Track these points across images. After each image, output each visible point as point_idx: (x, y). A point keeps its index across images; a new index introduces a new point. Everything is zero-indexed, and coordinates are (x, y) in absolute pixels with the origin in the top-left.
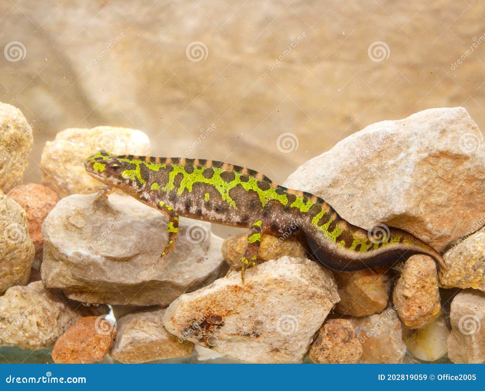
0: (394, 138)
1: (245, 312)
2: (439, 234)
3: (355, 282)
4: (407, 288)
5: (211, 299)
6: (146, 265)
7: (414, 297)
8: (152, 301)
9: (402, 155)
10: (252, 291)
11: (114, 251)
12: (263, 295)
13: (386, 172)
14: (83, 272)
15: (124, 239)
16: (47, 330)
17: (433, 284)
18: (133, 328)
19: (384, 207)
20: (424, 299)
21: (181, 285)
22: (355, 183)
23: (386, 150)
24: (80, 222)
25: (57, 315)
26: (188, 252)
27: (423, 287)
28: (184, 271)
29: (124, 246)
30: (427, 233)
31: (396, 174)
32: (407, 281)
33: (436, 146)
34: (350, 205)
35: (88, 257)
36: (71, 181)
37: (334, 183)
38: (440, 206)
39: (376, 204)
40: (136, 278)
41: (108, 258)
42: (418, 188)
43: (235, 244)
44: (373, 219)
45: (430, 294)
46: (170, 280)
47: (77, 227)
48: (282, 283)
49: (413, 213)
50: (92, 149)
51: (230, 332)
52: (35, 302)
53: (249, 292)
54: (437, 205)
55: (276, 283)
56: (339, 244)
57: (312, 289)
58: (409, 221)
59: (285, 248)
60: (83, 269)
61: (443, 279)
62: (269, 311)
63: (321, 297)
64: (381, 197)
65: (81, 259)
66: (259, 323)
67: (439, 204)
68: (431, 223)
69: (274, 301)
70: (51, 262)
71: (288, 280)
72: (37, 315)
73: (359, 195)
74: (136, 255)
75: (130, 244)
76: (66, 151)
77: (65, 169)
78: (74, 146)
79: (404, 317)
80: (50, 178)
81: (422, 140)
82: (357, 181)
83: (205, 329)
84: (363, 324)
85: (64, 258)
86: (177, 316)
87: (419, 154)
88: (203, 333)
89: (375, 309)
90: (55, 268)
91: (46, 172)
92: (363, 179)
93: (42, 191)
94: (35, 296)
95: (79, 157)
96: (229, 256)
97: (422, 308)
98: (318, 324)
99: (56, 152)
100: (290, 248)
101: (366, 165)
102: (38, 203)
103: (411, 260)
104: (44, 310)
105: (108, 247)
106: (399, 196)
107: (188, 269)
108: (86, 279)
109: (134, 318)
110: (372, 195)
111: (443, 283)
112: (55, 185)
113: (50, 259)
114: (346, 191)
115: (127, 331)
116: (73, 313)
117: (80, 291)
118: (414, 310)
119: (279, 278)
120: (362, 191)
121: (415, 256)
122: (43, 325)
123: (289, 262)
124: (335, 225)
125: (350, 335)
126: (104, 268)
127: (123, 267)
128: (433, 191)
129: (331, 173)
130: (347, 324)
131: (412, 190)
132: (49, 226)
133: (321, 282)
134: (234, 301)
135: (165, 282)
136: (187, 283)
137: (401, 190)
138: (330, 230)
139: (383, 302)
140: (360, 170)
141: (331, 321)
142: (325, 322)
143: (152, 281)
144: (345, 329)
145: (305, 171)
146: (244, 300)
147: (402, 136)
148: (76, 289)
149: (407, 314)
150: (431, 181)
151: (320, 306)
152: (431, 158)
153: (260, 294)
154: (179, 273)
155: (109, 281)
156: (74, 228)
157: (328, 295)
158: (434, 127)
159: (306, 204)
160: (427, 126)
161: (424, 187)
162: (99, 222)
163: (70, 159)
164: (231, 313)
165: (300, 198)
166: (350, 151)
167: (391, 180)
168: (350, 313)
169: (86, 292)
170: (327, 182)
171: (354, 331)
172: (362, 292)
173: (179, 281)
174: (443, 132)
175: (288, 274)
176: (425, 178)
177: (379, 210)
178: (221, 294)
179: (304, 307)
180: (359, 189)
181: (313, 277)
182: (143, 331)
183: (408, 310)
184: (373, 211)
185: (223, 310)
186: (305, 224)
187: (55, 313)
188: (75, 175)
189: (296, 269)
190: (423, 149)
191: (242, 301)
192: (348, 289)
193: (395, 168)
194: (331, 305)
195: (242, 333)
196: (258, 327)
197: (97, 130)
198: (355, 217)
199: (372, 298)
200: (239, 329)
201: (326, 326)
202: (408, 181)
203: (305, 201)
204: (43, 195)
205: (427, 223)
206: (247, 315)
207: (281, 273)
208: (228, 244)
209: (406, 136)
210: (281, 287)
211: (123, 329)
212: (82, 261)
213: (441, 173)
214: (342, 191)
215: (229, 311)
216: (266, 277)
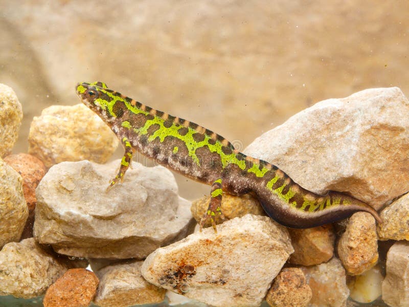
0: (341, 113)
1: (215, 262)
2: (379, 194)
3: (307, 236)
4: (352, 240)
5: (185, 252)
6: (128, 223)
7: (358, 248)
8: (130, 254)
9: (348, 127)
10: (221, 245)
11: (101, 210)
12: (230, 248)
13: (334, 141)
14: (73, 229)
15: (109, 200)
16: (39, 281)
17: (373, 236)
18: (114, 278)
19: (334, 171)
20: (366, 249)
21: (157, 240)
22: (307, 152)
23: (334, 124)
24: (71, 186)
25: (47, 268)
26: (162, 211)
27: (365, 239)
28: (159, 228)
29: (109, 207)
30: (369, 194)
31: (343, 144)
32: (352, 234)
33: (377, 120)
34: (304, 170)
35: (79, 216)
36: (55, 151)
37: (289, 151)
38: (380, 170)
39: (327, 169)
40: (119, 234)
41: (95, 217)
42: (363, 155)
43: (204, 205)
44: (325, 181)
45: (371, 245)
46: (148, 235)
47: (67, 190)
48: (246, 237)
49: (359, 176)
50: (75, 123)
51: (200, 280)
52: (28, 257)
53: (218, 245)
54: (378, 170)
55: (241, 237)
56: (291, 205)
57: (272, 242)
58: (354, 183)
59: (247, 207)
60: (73, 227)
61: (380, 232)
62: (235, 262)
63: (280, 249)
64: (331, 163)
65: (73, 217)
66: (226, 272)
67: (379, 169)
68: (373, 185)
69: (239, 253)
70: (44, 221)
71: (252, 235)
72: (31, 267)
73: (311, 162)
74: (119, 214)
75: (114, 205)
76: (52, 125)
77: (51, 140)
78: (59, 120)
79: (349, 265)
80: (37, 149)
81: (366, 114)
82: (309, 149)
83: (179, 278)
84: (312, 272)
85: (57, 217)
86: (155, 266)
87: (363, 127)
88: (177, 281)
89: (323, 259)
90: (48, 226)
91: (33, 143)
92: (314, 148)
93: (30, 160)
94: (28, 251)
95: (64, 131)
96: (198, 215)
97: (365, 257)
98: (276, 272)
99: (43, 126)
100: (251, 208)
101: (317, 137)
102: (28, 170)
103: (355, 216)
104: (37, 263)
105: (95, 207)
106: (347, 162)
107: (162, 226)
108: (75, 235)
109: (115, 269)
110: (323, 162)
111: (381, 236)
112: (41, 155)
113: (43, 218)
114: (299, 158)
115: (109, 281)
116: (59, 266)
117: (69, 246)
118: (357, 259)
119: (244, 233)
120: (313, 158)
121: (358, 213)
122: (35, 276)
123: (252, 219)
124: (289, 188)
125: (302, 281)
126: (92, 225)
127: (108, 224)
128: (375, 158)
129: (287, 143)
130: (299, 271)
131: (358, 156)
132: (43, 189)
133: (279, 236)
134: (205, 253)
135: (143, 238)
136: (163, 239)
137: (349, 157)
138: (284, 193)
139: (330, 253)
140: (312, 141)
141: (286, 270)
142: (281, 271)
143: (132, 237)
144: (299, 276)
145: (262, 141)
146: (214, 252)
147: (347, 111)
148: (65, 244)
149: (352, 262)
150: (373, 149)
151: (278, 256)
152: (373, 130)
153: (227, 247)
154: (155, 229)
155: (96, 237)
156: (65, 191)
157: (285, 247)
158: (375, 103)
159: (261, 171)
160: (369, 103)
161: (368, 154)
162: (87, 185)
163: (55, 132)
164: (202, 263)
165: (256, 165)
166: (302, 124)
167: (340, 148)
168: (301, 263)
169: (73, 247)
170: (284, 151)
171: (305, 278)
172: (312, 244)
173: (156, 237)
174: (383, 108)
175: (252, 229)
176: (368, 147)
177: (330, 174)
178: (194, 247)
179: (265, 258)
180: (311, 156)
181: (272, 232)
182: (124, 281)
183: (353, 259)
184: (324, 175)
185: (195, 261)
186: (261, 187)
187: (46, 266)
188: (59, 146)
189: (259, 225)
190: (366, 122)
191: (212, 253)
192: (301, 242)
193: (342, 138)
194: (287, 256)
195: (211, 281)
196: (225, 275)
197: (79, 107)
198: (308, 180)
199: (321, 249)
200: (208, 277)
201: (282, 274)
202: (355, 149)
203: (261, 168)
204: (32, 163)
205: (370, 185)
206: (215, 265)
207: (246, 229)
208: (198, 204)
209: (351, 112)
210: (246, 241)
211: (105, 279)
212: (73, 220)
213: (381, 142)
214: (296, 158)
215: (201, 262)
216: (233, 232)
